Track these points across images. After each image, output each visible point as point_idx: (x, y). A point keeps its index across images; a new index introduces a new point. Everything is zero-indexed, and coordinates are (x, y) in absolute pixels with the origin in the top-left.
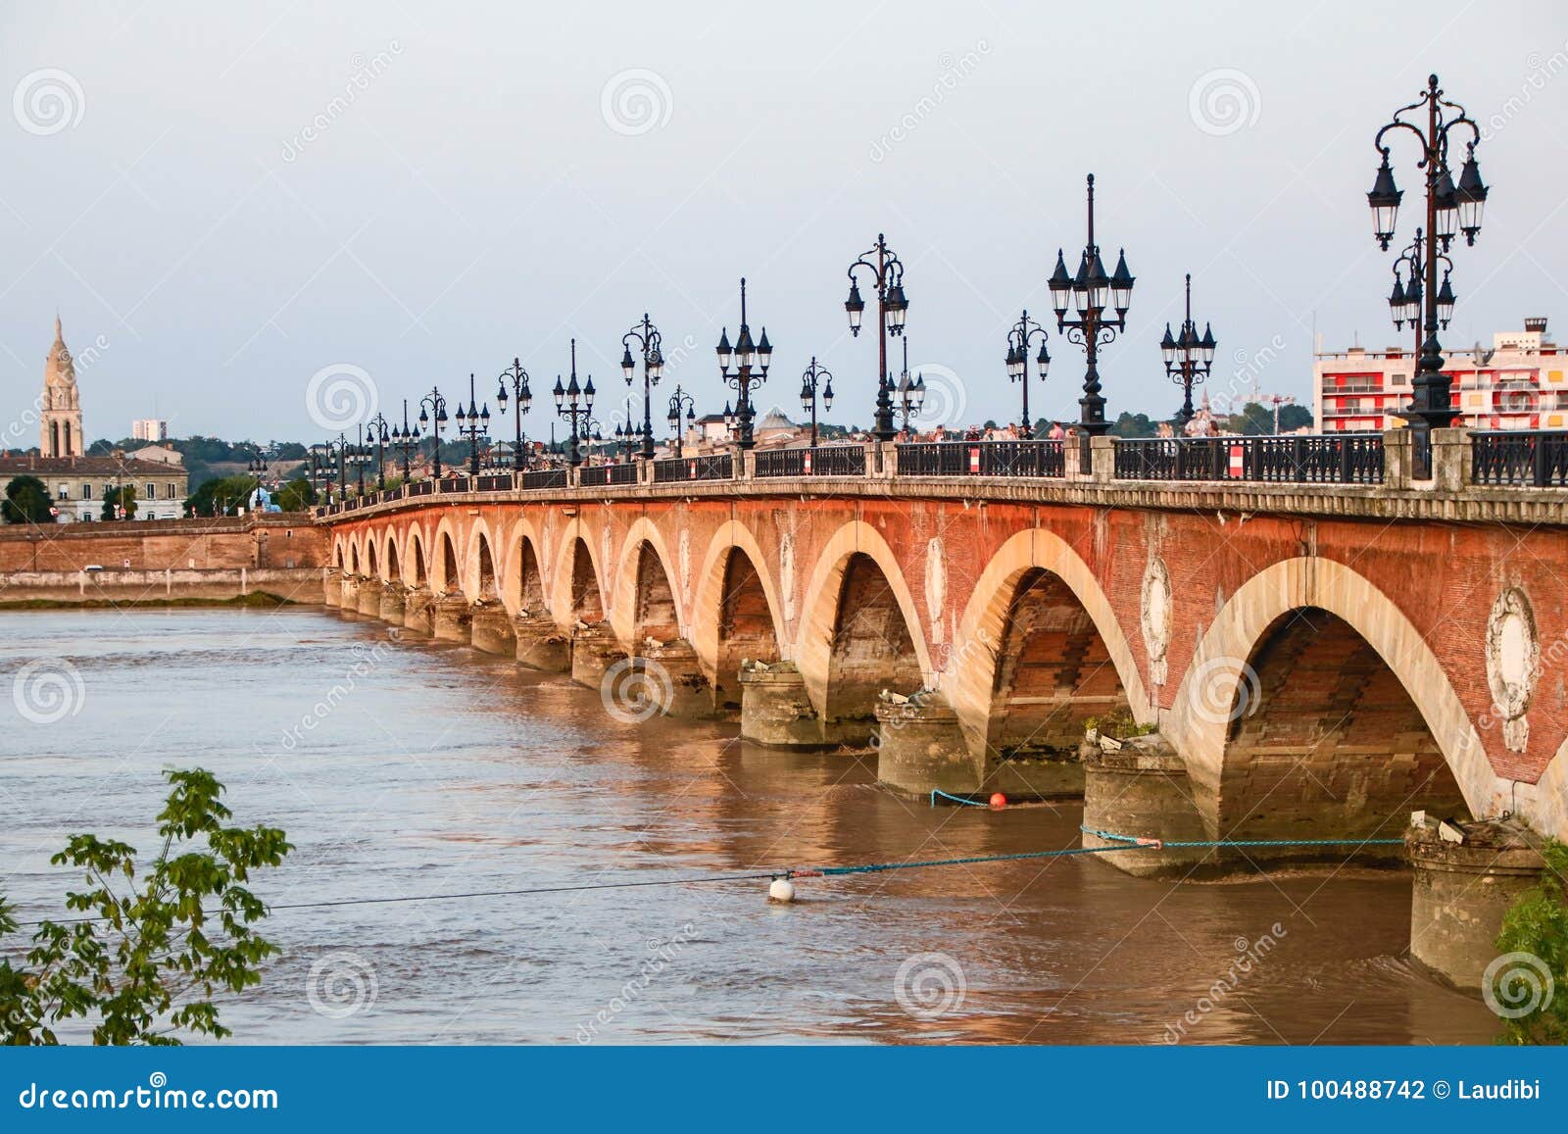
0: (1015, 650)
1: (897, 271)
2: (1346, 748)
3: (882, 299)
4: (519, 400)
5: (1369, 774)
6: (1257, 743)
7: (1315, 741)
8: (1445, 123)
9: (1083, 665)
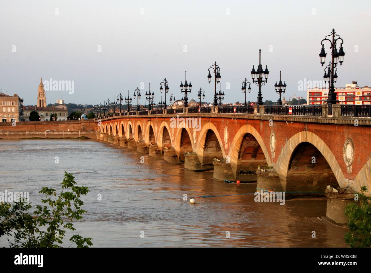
0: (243, 150)
1: (219, 69)
2: (313, 172)
3: (215, 75)
4: (138, 96)
5: (318, 178)
6: (294, 171)
7: (307, 170)
8: (336, 39)
9: (257, 154)
